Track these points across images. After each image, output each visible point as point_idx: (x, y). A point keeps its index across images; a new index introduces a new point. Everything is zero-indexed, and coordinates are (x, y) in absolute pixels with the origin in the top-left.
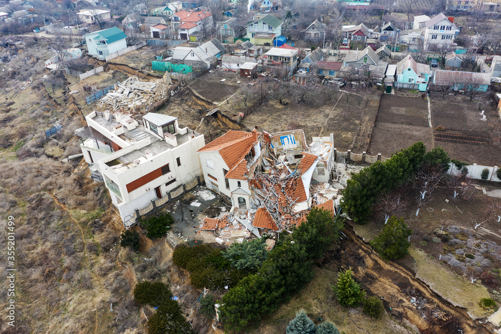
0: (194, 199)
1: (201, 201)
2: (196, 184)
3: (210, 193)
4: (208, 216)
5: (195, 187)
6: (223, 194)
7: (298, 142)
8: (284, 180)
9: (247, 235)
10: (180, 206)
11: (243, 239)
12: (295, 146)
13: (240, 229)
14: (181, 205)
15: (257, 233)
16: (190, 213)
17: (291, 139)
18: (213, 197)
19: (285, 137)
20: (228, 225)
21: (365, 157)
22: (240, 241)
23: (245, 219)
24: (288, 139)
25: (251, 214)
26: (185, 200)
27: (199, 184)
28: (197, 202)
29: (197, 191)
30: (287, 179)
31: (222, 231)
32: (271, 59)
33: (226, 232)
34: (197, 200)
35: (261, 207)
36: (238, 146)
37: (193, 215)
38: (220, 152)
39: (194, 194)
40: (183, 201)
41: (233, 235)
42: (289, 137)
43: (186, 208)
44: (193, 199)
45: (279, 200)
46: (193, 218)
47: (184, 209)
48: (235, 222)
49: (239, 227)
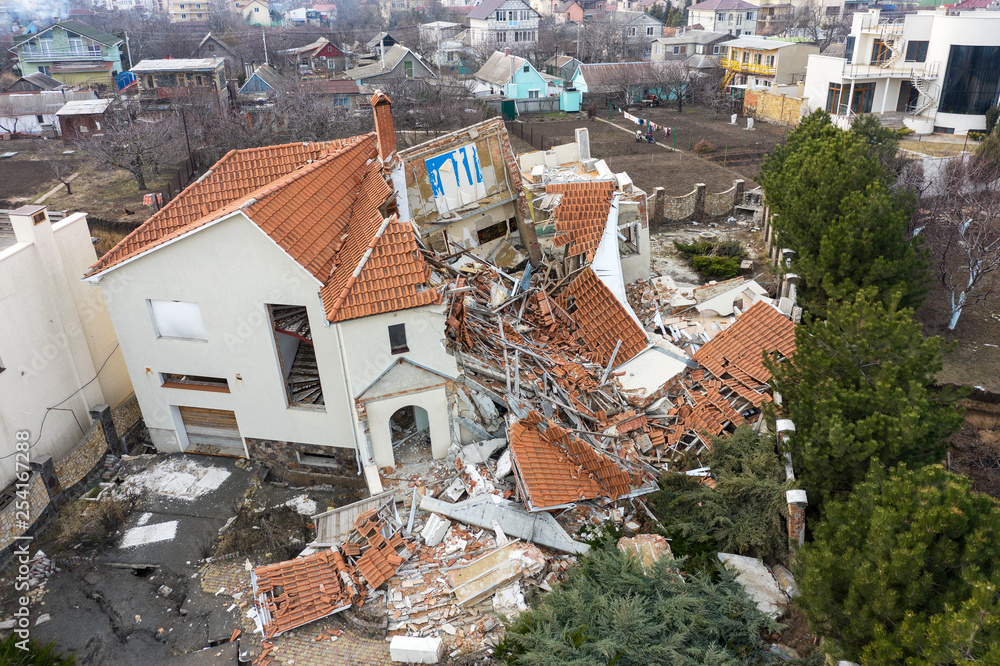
0: (126, 515)
1: (165, 509)
2: (101, 451)
3: (192, 464)
4: (256, 563)
5: (101, 465)
6: (269, 444)
7: (489, 173)
8: (508, 308)
9: (530, 561)
10: (64, 576)
11: (517, 587)
12: (482, 190)
13: (473, 551)
14: (68, 569)
15: (557, 536)
16: (142, 585)
17: (465, 162)
18: (215, 478)
19: (441, 160)
20: (405, 554)
21: (663, 202)
22: (512, 601)
23: (465, 495)
24: (455, 164)
25: (481, 466)
26: (77, 538)
27: (115, 448)
28: (151, 522)
29: (119, 482)
30: (519, 303)
31: (394, 595)
32: (151, 84)
33: (412, 591)
34: (146, 517)
35: (512, 420)
36: (318, 184)
37: (166, 590)
38: (254, 212)
39: (109, 493)
40: (67, 547)
41: (467, 592)
42: (458, 157)
43: (105, 569)
44: (118, 519)
45: (560, 374)
46: (178, 599)
47: (93, 578)
48: (432, 530)
49: (463, 544)
